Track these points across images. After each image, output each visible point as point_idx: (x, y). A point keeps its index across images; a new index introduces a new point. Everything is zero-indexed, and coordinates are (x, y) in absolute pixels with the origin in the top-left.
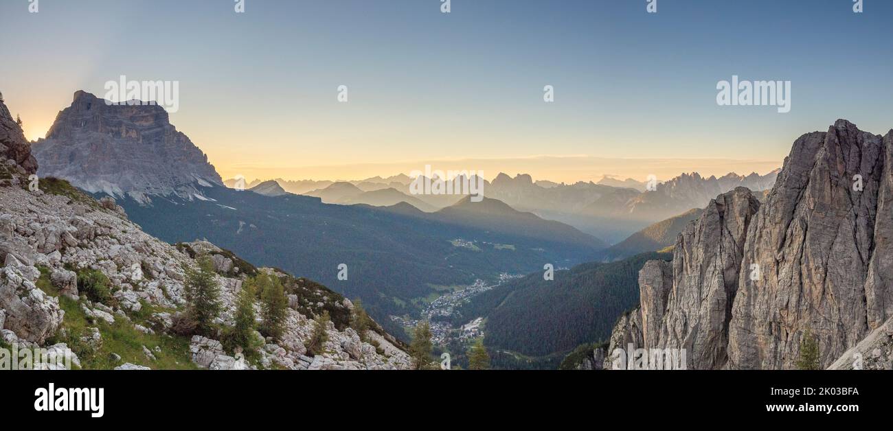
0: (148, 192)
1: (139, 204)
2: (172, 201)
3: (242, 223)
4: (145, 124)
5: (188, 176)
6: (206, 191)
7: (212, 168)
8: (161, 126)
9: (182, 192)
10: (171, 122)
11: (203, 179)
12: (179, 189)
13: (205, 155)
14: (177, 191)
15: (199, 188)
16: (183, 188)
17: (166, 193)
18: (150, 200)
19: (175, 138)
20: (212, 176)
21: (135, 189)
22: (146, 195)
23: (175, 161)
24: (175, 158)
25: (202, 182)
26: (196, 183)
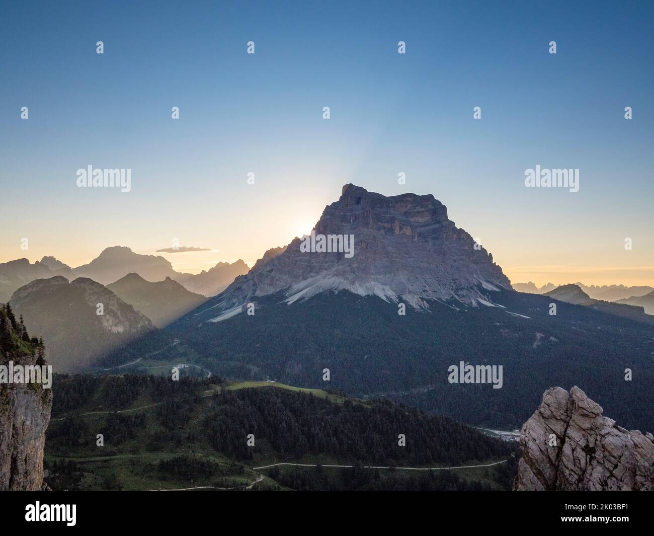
0: (424, 295)
1: (414, 309)
2: (453, 307)
3: (539, 335)
4: (420, 220)
5: (470, 279)
6: (492, 296)
7: (499, 269)
8: (439, 222)
9: (463, 296)
10: (450, 218)
11: (488, 282)
12: (460, 293)
13: (490, 254)
14: (458, 295)
15: (484, 292)
16: (464, 292)
17: (445, 298)
18: (427, 305)
19: (455, 236)
20: (498, 278)
21: (410, 292)
22: (422, 299)
23: (455, 261)
24: (455, 258)
25: (486, 286)
26: (479, 286)
